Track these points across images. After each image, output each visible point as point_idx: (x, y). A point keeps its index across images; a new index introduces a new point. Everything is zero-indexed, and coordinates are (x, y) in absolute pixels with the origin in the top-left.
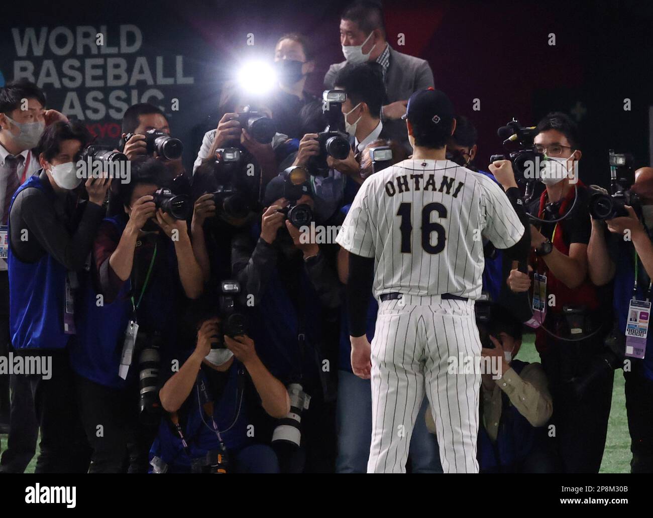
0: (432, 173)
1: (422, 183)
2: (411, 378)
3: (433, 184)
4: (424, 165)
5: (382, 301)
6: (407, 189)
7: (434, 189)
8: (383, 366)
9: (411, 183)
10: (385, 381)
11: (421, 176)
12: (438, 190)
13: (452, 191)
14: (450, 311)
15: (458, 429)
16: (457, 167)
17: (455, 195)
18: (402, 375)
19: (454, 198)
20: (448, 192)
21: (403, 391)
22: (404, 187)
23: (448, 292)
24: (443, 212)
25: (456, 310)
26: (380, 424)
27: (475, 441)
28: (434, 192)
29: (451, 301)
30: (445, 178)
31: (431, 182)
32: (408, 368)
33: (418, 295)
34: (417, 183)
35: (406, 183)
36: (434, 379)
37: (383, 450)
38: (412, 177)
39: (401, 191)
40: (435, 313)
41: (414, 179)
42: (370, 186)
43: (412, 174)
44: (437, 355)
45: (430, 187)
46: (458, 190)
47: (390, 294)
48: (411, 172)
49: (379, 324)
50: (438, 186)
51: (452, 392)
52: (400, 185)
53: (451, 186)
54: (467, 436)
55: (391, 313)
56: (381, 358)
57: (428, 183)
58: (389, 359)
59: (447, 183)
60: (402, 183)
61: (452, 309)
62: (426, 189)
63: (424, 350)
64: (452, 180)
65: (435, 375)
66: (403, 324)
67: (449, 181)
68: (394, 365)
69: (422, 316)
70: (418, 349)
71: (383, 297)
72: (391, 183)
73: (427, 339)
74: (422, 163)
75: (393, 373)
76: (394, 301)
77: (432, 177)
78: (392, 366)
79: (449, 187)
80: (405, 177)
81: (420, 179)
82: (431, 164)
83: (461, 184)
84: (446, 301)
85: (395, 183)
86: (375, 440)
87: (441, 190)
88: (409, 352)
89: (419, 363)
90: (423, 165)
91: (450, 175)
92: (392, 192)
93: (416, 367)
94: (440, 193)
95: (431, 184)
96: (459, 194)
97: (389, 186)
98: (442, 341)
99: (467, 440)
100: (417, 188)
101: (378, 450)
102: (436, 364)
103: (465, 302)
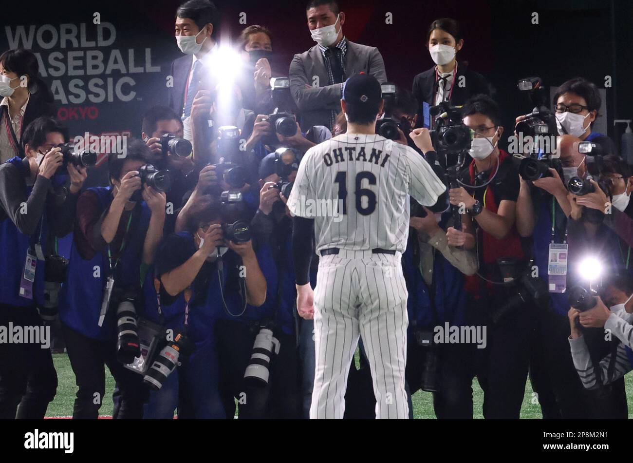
0: (363, 146)
1: (355, 154)
2: (349, 321)
3: (364, 155)
4: (357, 139)
5: (322, 256)
6: (343, 160)
7: (365, 160)
8: (324, 311)
9: (346, 154)
10: (325, 324)
11: (354, 149)
12: (368, 160)
13: (380, 161)
14: (379, 263)
15: (389, 365)
16: (384, 140)
17: (383, 165)
18: (340, 319)
19: (382, 168)
20: (377, 163)
21: (341, 333)
22: (339, 158)
23: (378, 247)
24: (372, 180)
25: (385, 262)
26: (322, 361)
27: (403, 374)
28: (365, 162)
29: (381, 255)
30: (374, 150)
31: (362, 153)
32: (345, 312)
33: (352, 250)
34: (351, 154)
35: (341, 155)
36: (367, 323)
37: (325, 383)
38: (346, 149)
39: (337, 161)
40: (366, 265)
41: (348, 151)
42: (311, 157)
43: (346, 146)
44: (369, 301)
45: (362, 158)
46: (385, 160)
47: (329, 249)
48: (346, 145)
49: (320, 275)
50: (368, 157)
51: (383, 333)
52: (336, 156)
53: (379, 157)
54: (397, 371)
55: (330, 266)
56: (322, 304)
57: (360, 155)
58: (329, 306)
59: (376, 154)
60: (338, 154)
61: (381, 262)
62: (358, 159)
63: (357, 297)
64: (380, 152)
65: (368, 319)
66: (340, 274)
67: (377, 152)
68: (333, 310)
69: (355, 268)
70: (353, 296)
71: (323, 252)
72: (328, 154)
73: (361, 287)
74: (354, 137)
75: (332, 317)
76: (332, 256)
77: (363, 149)
78: (331, 311)
79: (377, 158)
80: (340, 149)
81: (353, 151)
82: (363, 138)
83: (387, 156)
84: (375, 255)
85: (332, 154)
86: (318, 375)
87: (371, 161)
88: (345, 299)
89: (354, 308)
90: (355, 139)
91: (378, 147)
92: (329, 162)
93: (352, 312)
94: (370, 164)
95: (362, 155)
96: (386, 164)
97: (327, 157)
98: (373, 289)
99: (396, 374)
100: (351, 159)
101: (321, 383)
102: (369, 309)
103: (393, 255)
